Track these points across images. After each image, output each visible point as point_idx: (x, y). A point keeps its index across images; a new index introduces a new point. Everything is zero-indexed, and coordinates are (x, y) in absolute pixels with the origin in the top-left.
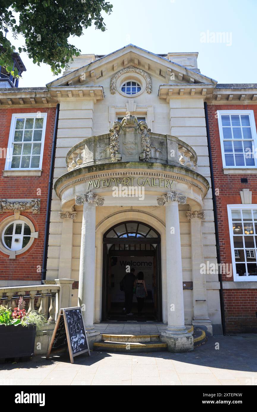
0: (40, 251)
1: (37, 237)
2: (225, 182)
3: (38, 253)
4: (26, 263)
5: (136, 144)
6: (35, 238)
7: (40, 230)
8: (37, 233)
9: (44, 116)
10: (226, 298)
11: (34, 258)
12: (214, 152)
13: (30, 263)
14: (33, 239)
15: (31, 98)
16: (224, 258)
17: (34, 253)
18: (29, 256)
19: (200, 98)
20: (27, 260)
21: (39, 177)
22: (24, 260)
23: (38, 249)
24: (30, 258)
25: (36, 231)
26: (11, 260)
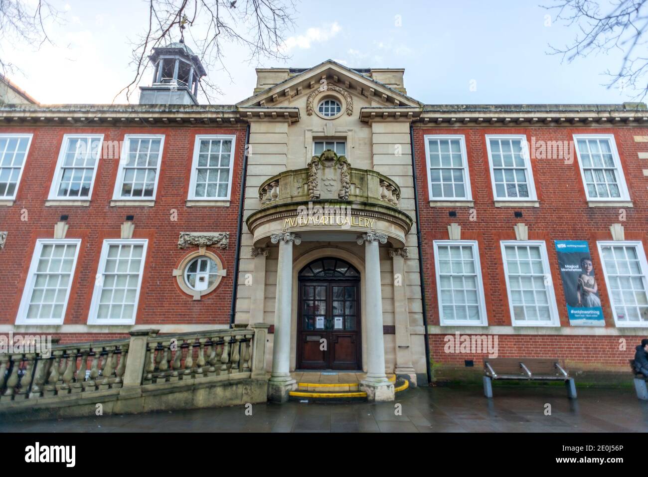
0: (228, 291)
1: (225, 275)
3: (226, 294)
4: (212, 304)
5: (335, 180)
6: (223, 277)
7: (228, 267)
9: (232, 138)
10: (432, 344)
11: (220, 299)
13: (217, 304)
14: (221, 277)
15: (218, 118)
17: (221, 293)
18: (216, 296)
19: (405, 123)
20: (214, 301)
21: (228, 208)
22: (210, 302)
23: (226, 288)
24: (216, 299)
25: (224, 269)
26: (195, 301)
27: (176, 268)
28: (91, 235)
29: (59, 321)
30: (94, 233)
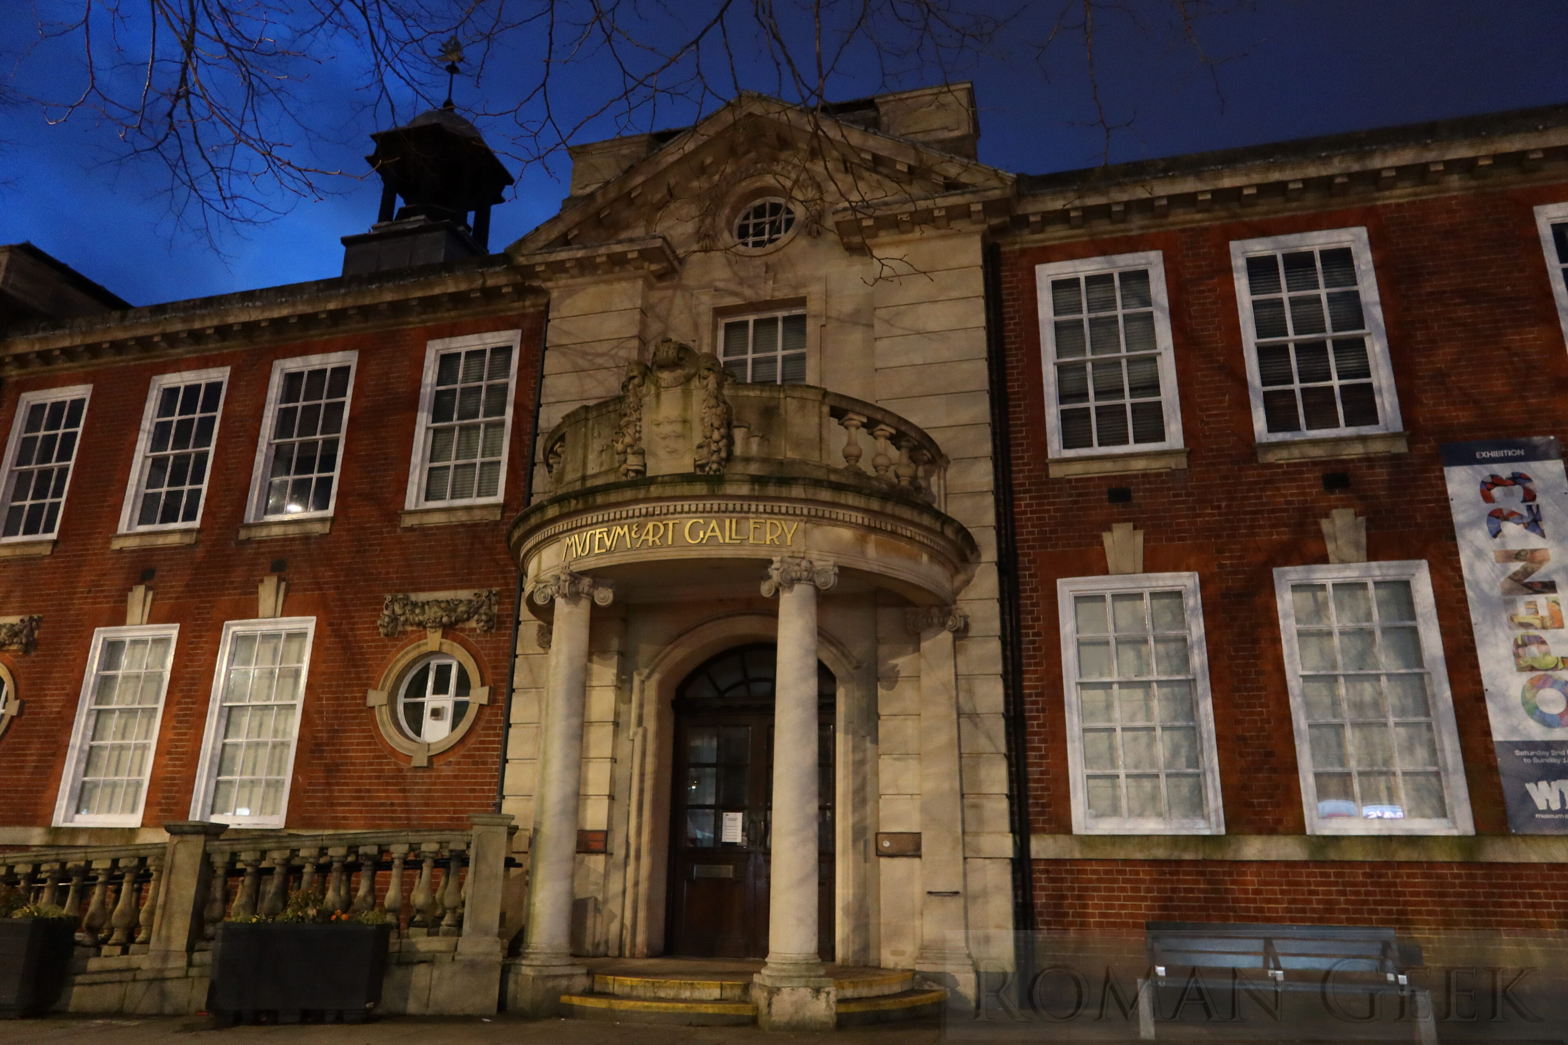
0: (493, 742)
1: (485, 701)
2: (1054, 504)
3: (487, 749)
4: (456, 777)
5: (685, 421)
6: (481, 706)
7: (495, 682)
8: (487, 689)
9: (510, 337)
10: (1043, 889)
11: (475, 763)
12: (1020, 406)
13: (466, 777)
14: (477, 706)
15: (472, 290)
16: (1042, 757)
17: (478, 749)
18: (464, 756)
19: (968, 234)
20: (460, 770)
21: (496, 523)
22: (447, 771)
23: (489, 736)
24: (467, 764)
25: (483, 685)
26: (416, 768)
27: (376, 689)
28: (199, 614)
29: (134, 820)
30: (205, 608)
